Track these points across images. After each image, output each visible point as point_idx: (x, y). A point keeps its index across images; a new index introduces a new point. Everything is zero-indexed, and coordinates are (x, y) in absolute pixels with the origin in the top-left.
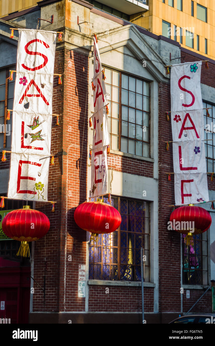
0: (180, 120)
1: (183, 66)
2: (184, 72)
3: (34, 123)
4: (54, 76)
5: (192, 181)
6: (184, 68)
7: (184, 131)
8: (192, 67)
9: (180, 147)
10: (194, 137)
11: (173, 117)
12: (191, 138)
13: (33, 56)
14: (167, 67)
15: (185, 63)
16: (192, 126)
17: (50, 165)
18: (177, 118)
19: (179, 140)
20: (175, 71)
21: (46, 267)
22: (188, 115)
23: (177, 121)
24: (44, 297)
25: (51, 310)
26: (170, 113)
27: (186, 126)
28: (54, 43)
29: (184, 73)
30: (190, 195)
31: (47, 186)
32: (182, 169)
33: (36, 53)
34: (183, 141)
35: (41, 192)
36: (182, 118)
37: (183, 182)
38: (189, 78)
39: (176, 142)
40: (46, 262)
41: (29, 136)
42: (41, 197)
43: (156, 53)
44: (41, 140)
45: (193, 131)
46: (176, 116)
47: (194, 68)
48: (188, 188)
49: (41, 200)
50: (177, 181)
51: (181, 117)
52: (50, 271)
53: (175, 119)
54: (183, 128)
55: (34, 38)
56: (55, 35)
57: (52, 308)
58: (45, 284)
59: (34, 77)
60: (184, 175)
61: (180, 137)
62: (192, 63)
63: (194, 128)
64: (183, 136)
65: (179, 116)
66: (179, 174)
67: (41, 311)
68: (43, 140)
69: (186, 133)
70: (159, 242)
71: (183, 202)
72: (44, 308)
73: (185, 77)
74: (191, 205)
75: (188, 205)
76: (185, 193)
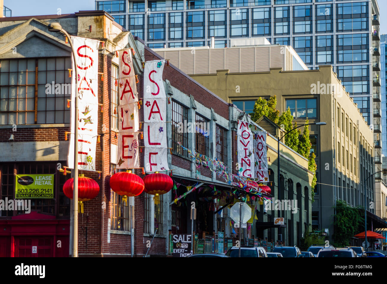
0: (150, 105)
1: (153, 63)
2: (153, 67)
3: (86, 110)
4: (98, 74)
5: (157, 153)
6: (153, 64)
7: (152, 114)
8: (159, 64)
9: (149, 127)
10: (159, 119)
11: (145, 103)
12: (157, 120)
13: (84, 58)
14: (143, 63)
15: (154, 60)
16: (158, 111)
17: (97, 143)
18: (148, 104)
19: (149, 121)
20: (147, 67)
21: (88, 220)
22: (155, 102)
23: (148, 106)
24: (86, 243)
25: (93, 253)
26: (143, 99)
27: (154, 110)
28: (97, 49)
29: (153, 69)
30: (156, 165)
31: (95, 159)
32: (150, 144)
33: (86, 56)
34: (152, 122)
35: (91, 163)
36: (152, 104)
37: (150, 154)
38: (156, 72)
39: (146, 123)
40: (88, 216)
41: (82, 120)
42: (91, 167)
43: (139, 53)
44: (91, 123)
45: (158, 114)
46: (147, 102)
47: (160, 65)
48: (154, 159)
49: (91, 170)
50: (147, 153)
51: (150, 103)
52: (91, 224)
53: (146, 104)
54: (152, 112)
55: (83, 45)
56: (99, 44)
57: (94, 251)
58: (87, 233)
59: (86, 75)
60: (152, 149)
61: (149, 119)
62: (159, 61)
63: (159, 112)
64: (151, 118)
65: (149, 102)
66: (148, 148)
67: (84, 253)
68: (92, 123)
69: (153, 116)
70: (135, 200)
71: (151, 170)
72: (87, 251)
73: (153, 71)
74: (157, 173)
75: (155, 172)
76: (152, 162)
